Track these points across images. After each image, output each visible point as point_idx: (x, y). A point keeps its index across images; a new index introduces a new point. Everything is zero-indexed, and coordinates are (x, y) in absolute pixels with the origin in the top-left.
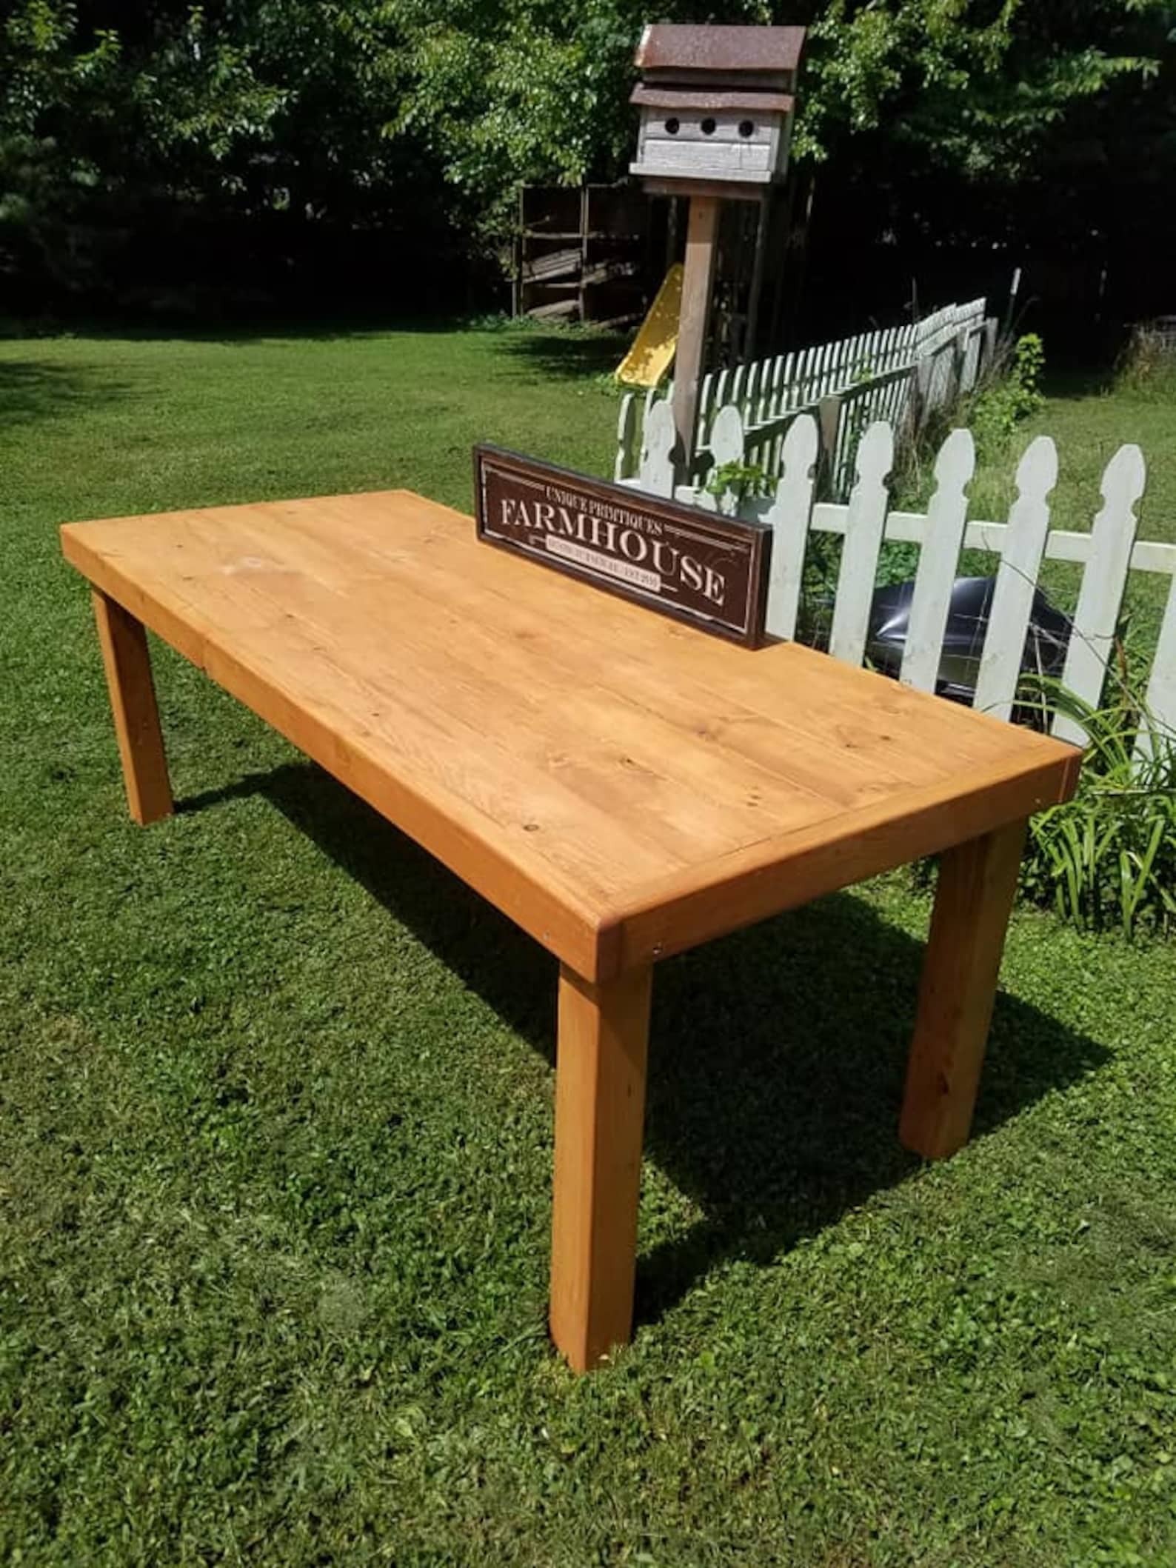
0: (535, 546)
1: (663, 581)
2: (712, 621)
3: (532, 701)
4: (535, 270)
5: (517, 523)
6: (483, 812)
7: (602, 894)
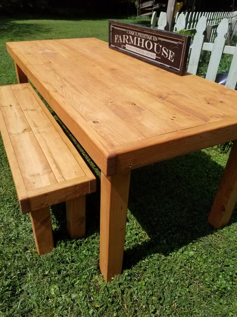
0: (123, 48)
1: (156, 56)
2: (170, 67)
3: (109, 86)
4: (143, 5)
5: (119, 42)
6: (82, 116)
7: (112, 146)
